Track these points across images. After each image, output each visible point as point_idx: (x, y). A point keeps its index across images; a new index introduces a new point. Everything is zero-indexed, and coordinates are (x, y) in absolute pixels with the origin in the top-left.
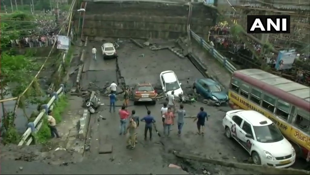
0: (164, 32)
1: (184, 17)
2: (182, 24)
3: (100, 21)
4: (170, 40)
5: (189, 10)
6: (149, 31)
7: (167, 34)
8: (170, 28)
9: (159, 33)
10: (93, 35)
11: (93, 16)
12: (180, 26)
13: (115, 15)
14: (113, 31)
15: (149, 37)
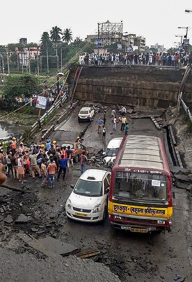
0: (153, 99)
1: (177, 83)
2: (174, 92)
3: (91, 86)
4: (158, 109)
5: (184, 74)
6: (137, 98)
7: (156, 102)
8: (159, 95)
9: (148, 100)
10: (84, 99)
11: (85, 80)
12: (172, 93)
13: (105, 80)
14: (102, 95)
15: (137, 104)
